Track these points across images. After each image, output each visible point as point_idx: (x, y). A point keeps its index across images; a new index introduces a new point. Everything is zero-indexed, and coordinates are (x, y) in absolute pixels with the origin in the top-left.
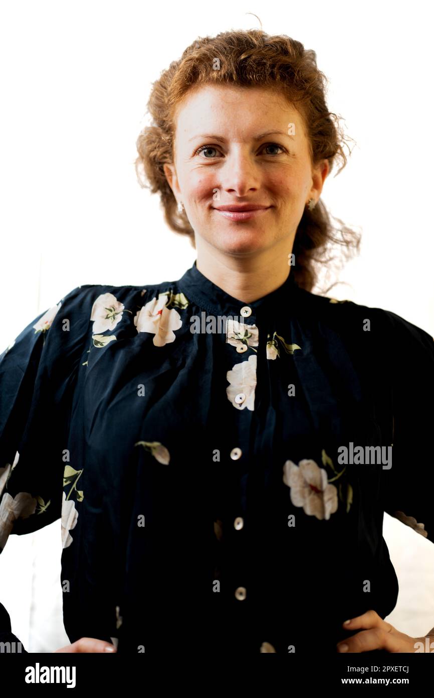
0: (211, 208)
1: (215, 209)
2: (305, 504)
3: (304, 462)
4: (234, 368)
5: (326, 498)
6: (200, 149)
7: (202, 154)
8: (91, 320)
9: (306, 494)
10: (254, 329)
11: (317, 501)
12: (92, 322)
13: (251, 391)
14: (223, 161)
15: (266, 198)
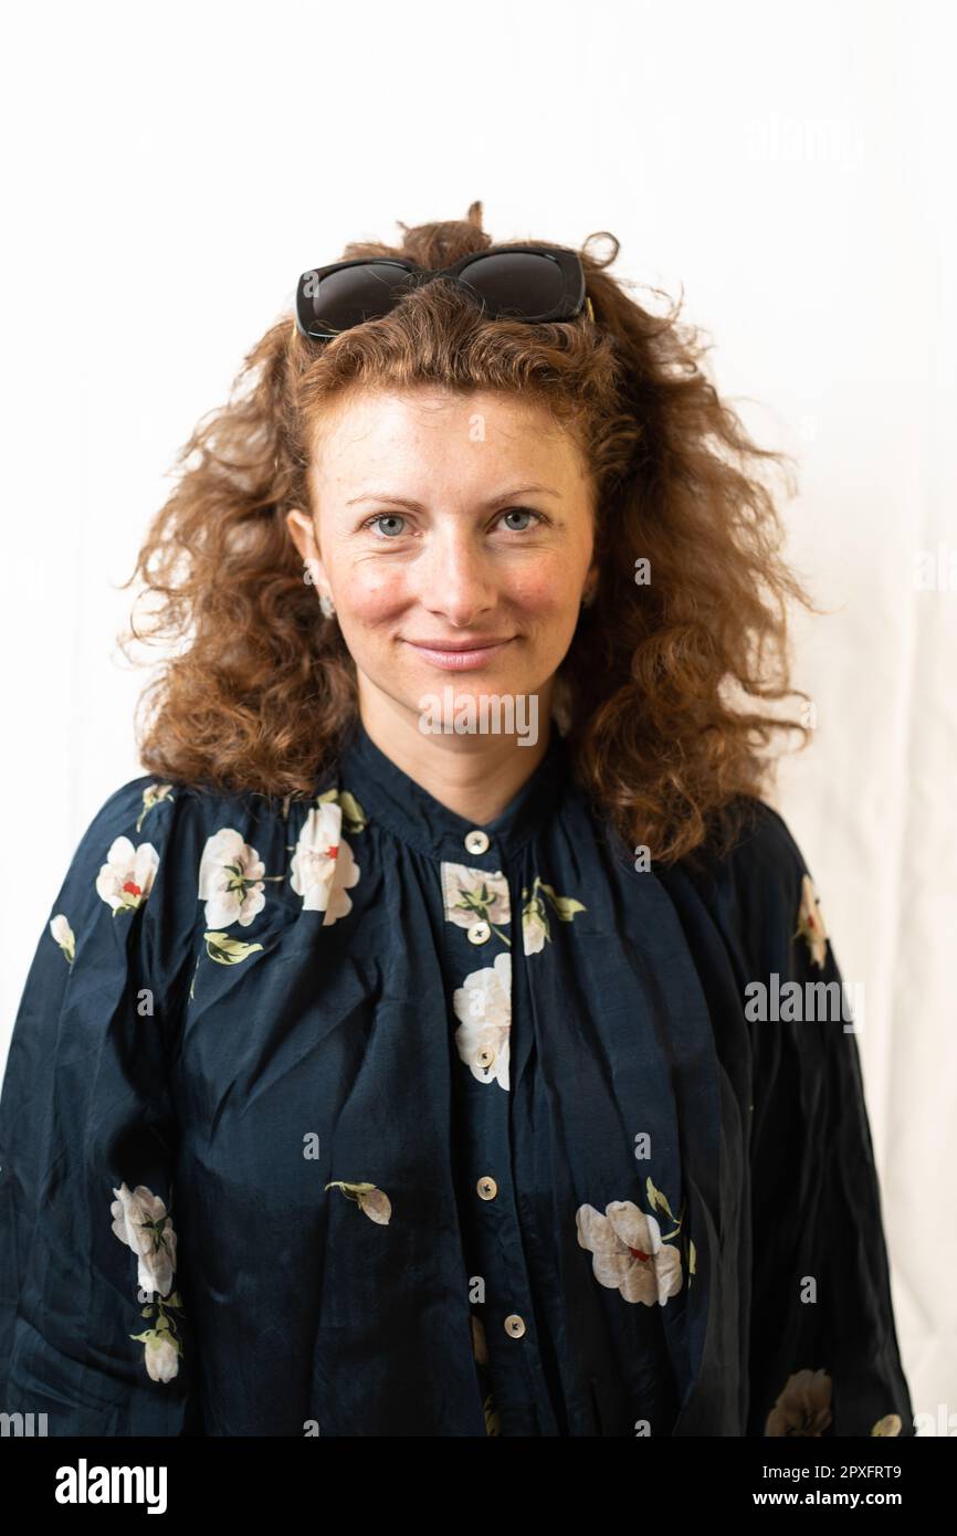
0: (397, 639)
1: (404, 641)
2: (623, 1284)
3: (615, 1206)
4: (466, 983)
5: (660, 1269)
6: (371, 520)
7: (376, 529)
8: (200, 897)
9: (624, 1267)
10: (500, 880)
11: (645, 1275)
12: (204, 903)
13: (502, 1042)
14: (419, 545)
15: (507, 620)
